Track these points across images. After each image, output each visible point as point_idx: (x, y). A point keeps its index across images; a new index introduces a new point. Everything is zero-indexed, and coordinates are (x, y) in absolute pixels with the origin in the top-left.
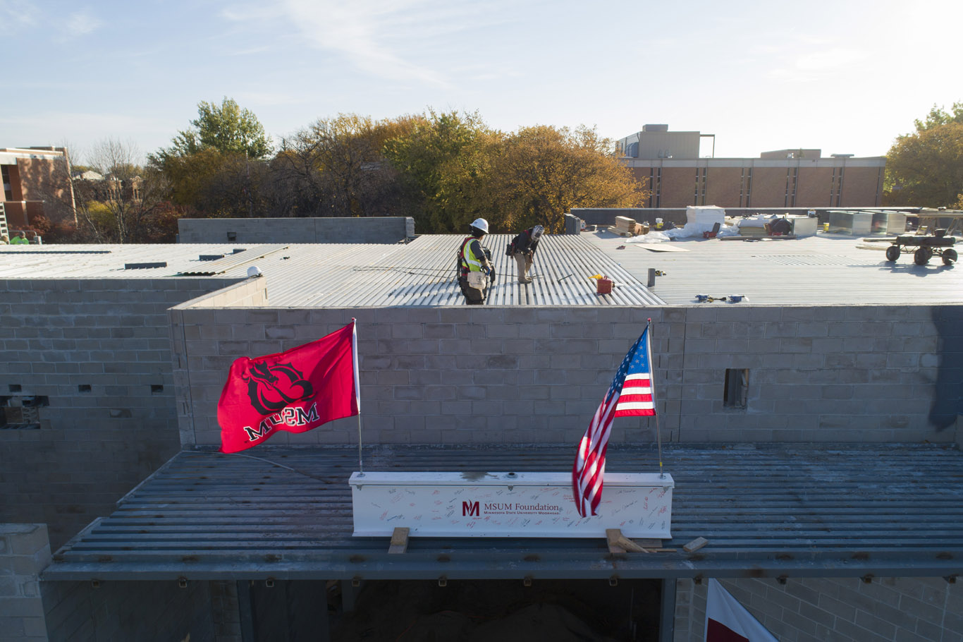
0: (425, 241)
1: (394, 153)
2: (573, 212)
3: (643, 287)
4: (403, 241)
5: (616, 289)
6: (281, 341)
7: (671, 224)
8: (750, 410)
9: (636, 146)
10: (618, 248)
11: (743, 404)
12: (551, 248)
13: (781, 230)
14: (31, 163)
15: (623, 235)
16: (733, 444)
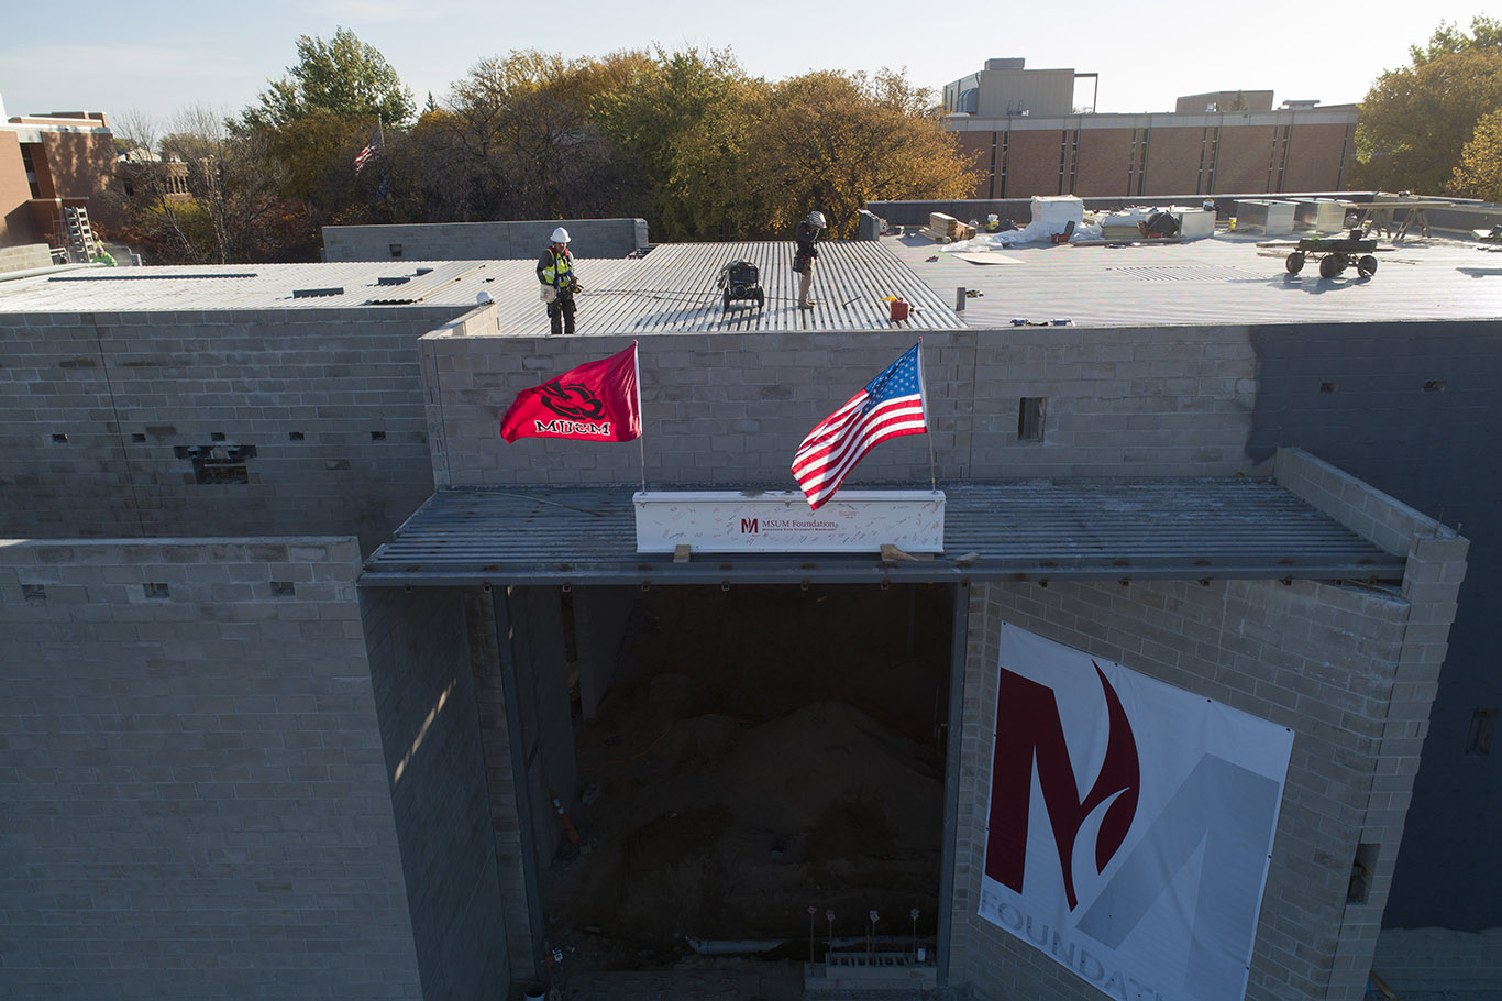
0: (664, 253)
1: (604, 116)
2: (870, 208)
3: (949, 312)
4: (634, 254)
5: (915, 314)
6: (539, 372)
7: (1009, 223)
8: (1047, 443)
9: (975, 92)
10: (928, 261)
11: (1040, 436)
12: (836, 261)
13: (1163, 231)
14: (59, 137)
15: (939, 241)
16: (1027, 480)
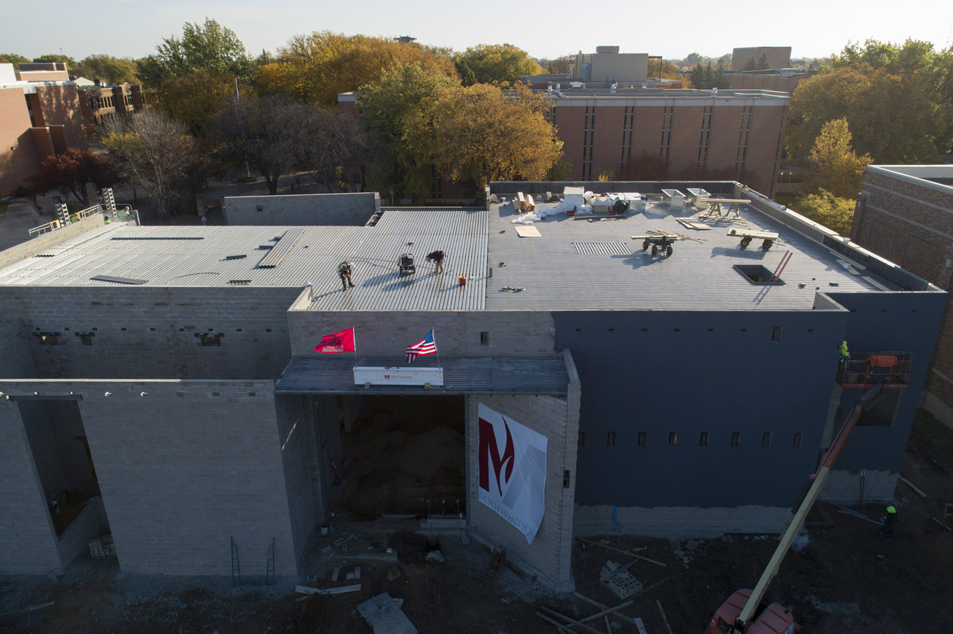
0: (386, 220)
3: (485, 279)
8: (490, 346)
9: (589, 66)
10: (501, 232)
11: (488, 343)
14: (45, 89)
15: (517, 211)
16: (482, 357)
